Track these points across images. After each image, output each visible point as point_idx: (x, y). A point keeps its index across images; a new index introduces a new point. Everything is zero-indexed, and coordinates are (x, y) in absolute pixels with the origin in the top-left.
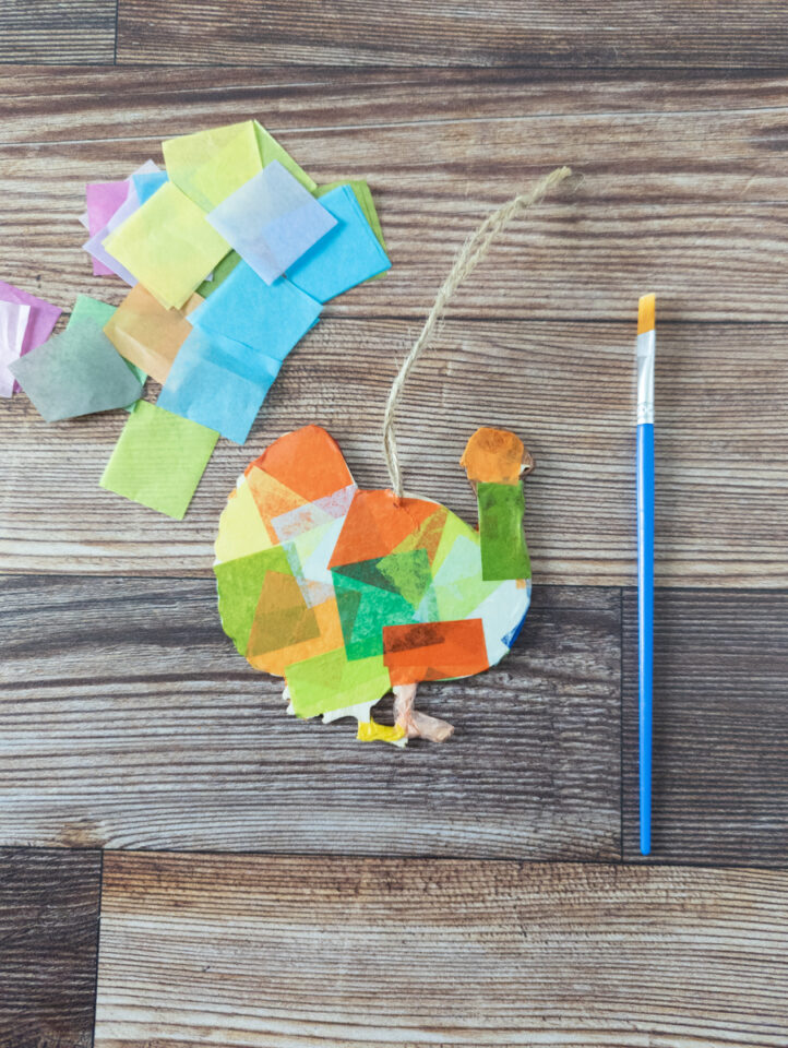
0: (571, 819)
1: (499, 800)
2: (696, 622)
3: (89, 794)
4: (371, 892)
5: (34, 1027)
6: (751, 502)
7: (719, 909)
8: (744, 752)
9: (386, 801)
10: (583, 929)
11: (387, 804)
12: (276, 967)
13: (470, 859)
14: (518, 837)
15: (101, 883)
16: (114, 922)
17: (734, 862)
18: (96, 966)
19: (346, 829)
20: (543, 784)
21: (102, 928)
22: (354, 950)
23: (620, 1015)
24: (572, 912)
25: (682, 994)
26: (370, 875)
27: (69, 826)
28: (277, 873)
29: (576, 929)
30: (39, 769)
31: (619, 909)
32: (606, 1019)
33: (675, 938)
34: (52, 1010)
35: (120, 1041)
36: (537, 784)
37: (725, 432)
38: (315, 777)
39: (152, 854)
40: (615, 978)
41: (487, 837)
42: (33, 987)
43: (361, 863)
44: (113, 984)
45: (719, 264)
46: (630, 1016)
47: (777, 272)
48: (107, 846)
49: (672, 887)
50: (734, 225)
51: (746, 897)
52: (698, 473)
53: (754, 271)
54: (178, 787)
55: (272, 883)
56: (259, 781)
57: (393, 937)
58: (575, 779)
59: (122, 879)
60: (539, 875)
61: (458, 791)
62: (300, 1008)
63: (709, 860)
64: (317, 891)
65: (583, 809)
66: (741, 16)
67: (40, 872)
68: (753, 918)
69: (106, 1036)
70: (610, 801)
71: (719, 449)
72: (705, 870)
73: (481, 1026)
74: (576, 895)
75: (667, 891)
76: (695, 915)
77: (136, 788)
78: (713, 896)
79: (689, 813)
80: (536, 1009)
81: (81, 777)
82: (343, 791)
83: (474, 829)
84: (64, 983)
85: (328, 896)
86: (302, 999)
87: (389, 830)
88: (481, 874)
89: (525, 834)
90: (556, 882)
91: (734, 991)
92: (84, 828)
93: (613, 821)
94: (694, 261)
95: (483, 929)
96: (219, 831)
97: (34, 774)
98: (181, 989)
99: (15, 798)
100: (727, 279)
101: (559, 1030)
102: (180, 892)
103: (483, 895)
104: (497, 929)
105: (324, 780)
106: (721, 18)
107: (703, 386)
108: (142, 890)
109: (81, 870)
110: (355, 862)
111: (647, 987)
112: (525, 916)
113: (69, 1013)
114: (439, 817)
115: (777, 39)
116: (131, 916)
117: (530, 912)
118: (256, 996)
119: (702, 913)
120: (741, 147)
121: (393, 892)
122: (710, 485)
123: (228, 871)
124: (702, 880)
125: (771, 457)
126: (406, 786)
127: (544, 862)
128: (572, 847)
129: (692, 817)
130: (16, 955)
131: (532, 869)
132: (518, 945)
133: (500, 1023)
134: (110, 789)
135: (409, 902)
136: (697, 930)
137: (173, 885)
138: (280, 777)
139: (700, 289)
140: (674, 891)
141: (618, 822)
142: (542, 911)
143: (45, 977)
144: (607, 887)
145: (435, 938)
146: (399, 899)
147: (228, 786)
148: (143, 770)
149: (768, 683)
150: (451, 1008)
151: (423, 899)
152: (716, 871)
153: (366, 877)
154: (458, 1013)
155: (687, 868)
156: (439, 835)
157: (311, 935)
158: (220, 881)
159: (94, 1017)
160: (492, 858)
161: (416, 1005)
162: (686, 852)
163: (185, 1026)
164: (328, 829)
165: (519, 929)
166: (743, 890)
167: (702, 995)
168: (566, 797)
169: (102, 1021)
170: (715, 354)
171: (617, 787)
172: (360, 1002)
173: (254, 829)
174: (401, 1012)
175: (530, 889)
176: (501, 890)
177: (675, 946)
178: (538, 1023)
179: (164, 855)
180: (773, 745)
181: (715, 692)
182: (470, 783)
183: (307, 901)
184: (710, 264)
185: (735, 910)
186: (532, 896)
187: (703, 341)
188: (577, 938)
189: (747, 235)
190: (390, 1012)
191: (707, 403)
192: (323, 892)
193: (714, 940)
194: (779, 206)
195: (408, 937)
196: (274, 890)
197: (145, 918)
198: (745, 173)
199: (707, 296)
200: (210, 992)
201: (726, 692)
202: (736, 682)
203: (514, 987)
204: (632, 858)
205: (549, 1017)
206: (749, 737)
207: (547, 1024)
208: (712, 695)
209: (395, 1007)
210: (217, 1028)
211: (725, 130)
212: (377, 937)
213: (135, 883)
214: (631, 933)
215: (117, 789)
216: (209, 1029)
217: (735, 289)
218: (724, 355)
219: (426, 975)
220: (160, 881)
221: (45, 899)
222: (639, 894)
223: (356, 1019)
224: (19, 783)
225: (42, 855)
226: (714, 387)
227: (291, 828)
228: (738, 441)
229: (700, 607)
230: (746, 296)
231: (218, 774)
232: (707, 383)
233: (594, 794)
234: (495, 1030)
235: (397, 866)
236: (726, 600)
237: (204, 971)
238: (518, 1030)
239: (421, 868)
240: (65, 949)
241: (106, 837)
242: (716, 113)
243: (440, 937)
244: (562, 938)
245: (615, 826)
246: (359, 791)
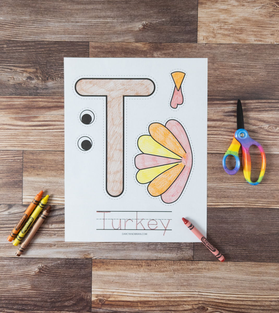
0: (184, 253)
1: (170, 249)
2: (209, 214)
3: (89, 248)
4: (145, 266)
5: (80, 292)
6: (221, 190)
7: (212, 269)
8: (217, 239)
9: (148, 249)
10: (185, 273)
11: (148, 250)
12: (126, 280)
13: (164, 260)
14: (173, 256)
15: (92, 265)
16: (95, 272)
17: (215, 260)
18: (92, 281)
19: (140, 255)
20: (178, 246)
21: (92, 274)
22: (142, 277)
23: (192, 289)
24: (184, 270)
25: (204, 285)
26: (144, 263)
27: (85, 255)
28: (126, 263)
29: (184, 273)
30: (79, 244)
31: (193, 269)
32: (190, 289)
33: (203, 274)
34: (83, 289)
35: (97, 294)
36: (177, 246)
37: (216, 176)
38: (133, 245)
39: (102, 260)
40: (192, 282)
41: (167, 256)
42: (79, 285)
43: (143, 261)
44: (95, 284)
45: (216, 141)
46: (194, 289)
47: (227, 143)
48: (93, 258)
49: (203, 265)
50: (219, 133)
51: (217, 267)
52: (210, 184)
53: (223, 143)
54: (106, 247)
55: (125, 265)
56: (122, 246)
57: (149, 275)
58: (184, 245)
59: (96, 264)
60: (177, 263)
61: (162, 247)
62: (131, 288)
63: (210, 260)
64: (134, 266)
65: (186, 251)
66: (222, 87)
67: (80, 263)
68: (218, 271)
69: (94, 294)
70: (191, 249)
71: (215, 180)
72: (209, 262)
73: (166, 291)
74: (184, 267)
75: (202, 266)
76: (207, 270)
77: (98, 247)
78: (211, 266)
79: (206, 251)
80: (176, 288)
81: (87, 245)
82: (139, 248)
83: (165, 254)
84: (85, 284)
85: (136, 267)
86: (132, 286)
87: (148, 255)
88: (166, 263)
89: (175, 255)
90: (181, 264)
91: (214, 284)
92: (88, 255)
93: (192, 253)
94: (211, 140)
95: (166, 273)
96: (115, 255)
97: (78, 245)
98: (108, 285)
99: (74, 249)
100: (217, 144)
101: (181, 291)
102: (107, 267)
103: (166, 267)
104: (169, 273)
105: (135, 246)
106: (218, 87)
107: (212, 167)
108: (100, 266)
109: (88, 263)
110: (141, 261)
111: (198, 283)
112: (174, 271)
113: (87, 289)
114: (158, 252)
115: (229, 92)
116: (98, 271)
117: (175, 270)
118: (123, 286)
119: (209, 269)
120: (221, 116)
121: (149, 266)
122: (212, 187)
123: (117, 263)
124: (209, 264)
125: (225, 181)
126: (151, 246)
127: (178, 261)
128: (184, 258)
129: (207, 252)
130: (76, 279)
131: (176, 262)
132: (173, 276)
133: (169, 290)
134: (93, 247)
135: (152, 268)
136: (207, 273)
137: (106, 265)
138: (126, 245)
139: (211, 146)
140: (203, 266)
141: (193, 253)
142: (178, 270)
143: (82, 283)
144: (190, 265)
145: (157, 275)
146: (150, 268)
147: (116, 247)
148: (99, 244)
149: (223, 226)
150: (160, 288)
151: (155, 268)
152: (211, 262)
153: (144, 264)
154: (161, 289)
155: (206, 261)
156: (158, 256)
157: (133, 275)
158: (115, 265)
159: (91, 290)
160: (168, 260)
161: (154, 287)
162: (206, 258)
163: (109, 292)
164: (136, 255)
165: (173, 273)
166: (217, 265)
167: (208, 285)
168: (183, 248)
169: (93, 291)
170: (214, 160)
171: (193, 246)
172: (143, 287)
173: (122, 255)
174: (151, 288)
175: (175, 266)
176: (170, 266)
177: (203, 276)
178: (177, 290)
179: (104, 260)
180: (223, 238)
181: (212, 228)
182: (164, 246)
183: (132, 268)
184: (214, 141)
185: (215, 269)
186: (176, 267)
187: (212, 157)
188: (184, 275)
189: (221, 135)
190: (148, 288)
191: (212, 170)
192: (135, 267)
193: (211, 275)
194: (229, 129)
195: (152, 275)
196: (126, 266)
197: (101, 272)
198: (222, 121)
199: (213, 148)
200: (114, 285)
201: (215, 228)
202: (217, 226)
203: (172, 284)
204: (195, 260)
205: (179, 289)
206: (218, 237)
207: (178, 290)
208: (212, 229)
209: (149, 288)
210: (115, 292)
211: (218, 112)
212: (146, 275)
213: (99, 265)
214: (195, 274)
215: (94, 247)
216: (114, 292)
217: (219, 146)
218: (216, 160)
219: (155, 282)
220: (103, 265)
221: (81, 268)
222: (196, 266)
223: (142, 290)
224: (75, 246)
225: (80, 260)
226: (214, 167)
227: (129, 255)
228: (218, 178)
229: (210, 211)
230: (221, 148)
231: (114, 244)
232: (213, 166)
233: (188, 248)
234: (169, 292)
235: (150, 262)
236: (215, 210)
237: (113, 281)
238: (173, 291)
239: (154, 262)
240: (85, 278)
241: (92, 256)
242: (216, 108)
243: (158, 275)
244: (182, 274)
245: (192, 254)
246: (142, 247)
